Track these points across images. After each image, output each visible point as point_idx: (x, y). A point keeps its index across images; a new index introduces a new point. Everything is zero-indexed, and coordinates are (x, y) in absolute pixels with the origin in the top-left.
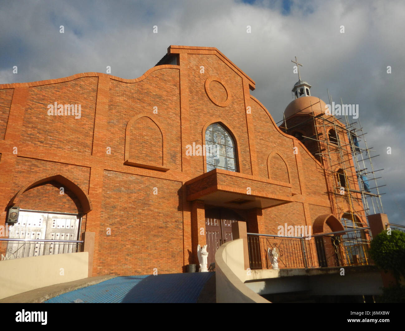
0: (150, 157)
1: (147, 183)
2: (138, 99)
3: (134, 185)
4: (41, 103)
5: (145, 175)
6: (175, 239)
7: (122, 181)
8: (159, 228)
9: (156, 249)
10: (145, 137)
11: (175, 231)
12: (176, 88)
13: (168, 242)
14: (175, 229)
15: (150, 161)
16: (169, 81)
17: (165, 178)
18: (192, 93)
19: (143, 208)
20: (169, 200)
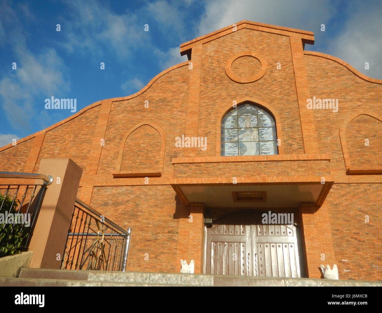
0: (145, 164)
1: (138, 193)
2: (139, 111)
3: (123, 196)
5: (135, 184)
6: (166, 253)
7: (111, 195)
8: (147, 241)
9: (139, 266)
10: (142, 145)
11: (166, 244)
12: (186, 84)
13: (156, 258)
14: (168, 241)
15: (144, 168)
16: (177, 80)
17: (159, 184)
18: (207, 81)
19: (130, 220)
20: (162, 208)
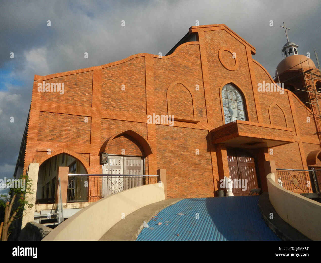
0: (185, 113)
1: (185, 133)
2: (172, 71)
3: (176, 134)
4: (111, 80)
5: (183, 127)
6: (207, 172)
7: (168, 132)
8: (196, 164)
9: (195, 180)
10: (180, 99)
11: (206, 166)
12: (198, 59)
13: (202, 174)
14: (206, 165)
15: (185, 116)
16: (193, 54)
17: (197, 128)
18: (210, 62)
19: (184, 151)
20: (200, 144)
